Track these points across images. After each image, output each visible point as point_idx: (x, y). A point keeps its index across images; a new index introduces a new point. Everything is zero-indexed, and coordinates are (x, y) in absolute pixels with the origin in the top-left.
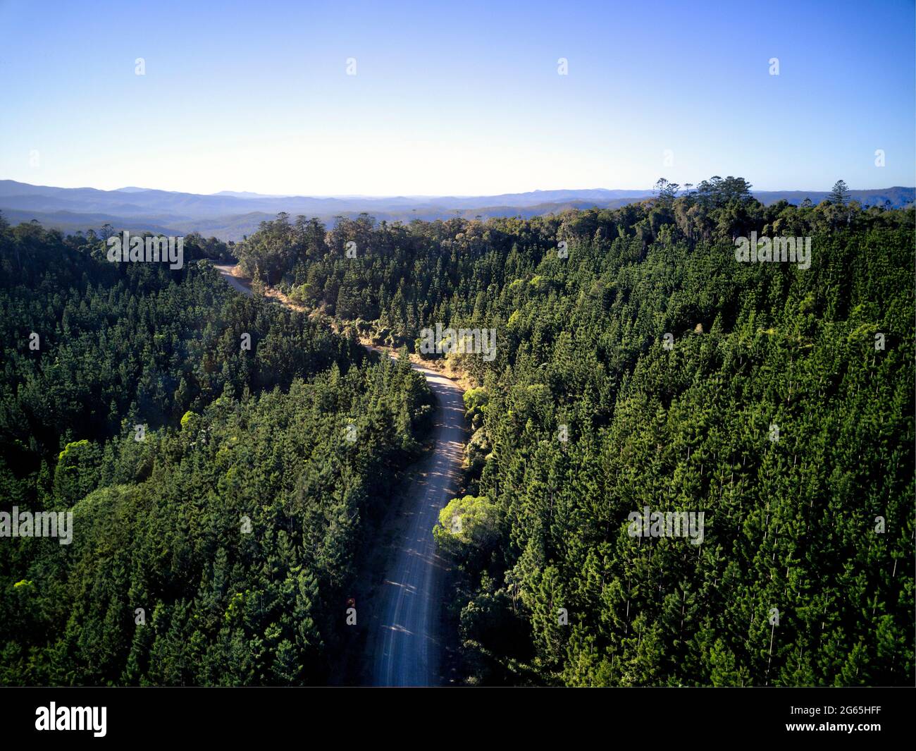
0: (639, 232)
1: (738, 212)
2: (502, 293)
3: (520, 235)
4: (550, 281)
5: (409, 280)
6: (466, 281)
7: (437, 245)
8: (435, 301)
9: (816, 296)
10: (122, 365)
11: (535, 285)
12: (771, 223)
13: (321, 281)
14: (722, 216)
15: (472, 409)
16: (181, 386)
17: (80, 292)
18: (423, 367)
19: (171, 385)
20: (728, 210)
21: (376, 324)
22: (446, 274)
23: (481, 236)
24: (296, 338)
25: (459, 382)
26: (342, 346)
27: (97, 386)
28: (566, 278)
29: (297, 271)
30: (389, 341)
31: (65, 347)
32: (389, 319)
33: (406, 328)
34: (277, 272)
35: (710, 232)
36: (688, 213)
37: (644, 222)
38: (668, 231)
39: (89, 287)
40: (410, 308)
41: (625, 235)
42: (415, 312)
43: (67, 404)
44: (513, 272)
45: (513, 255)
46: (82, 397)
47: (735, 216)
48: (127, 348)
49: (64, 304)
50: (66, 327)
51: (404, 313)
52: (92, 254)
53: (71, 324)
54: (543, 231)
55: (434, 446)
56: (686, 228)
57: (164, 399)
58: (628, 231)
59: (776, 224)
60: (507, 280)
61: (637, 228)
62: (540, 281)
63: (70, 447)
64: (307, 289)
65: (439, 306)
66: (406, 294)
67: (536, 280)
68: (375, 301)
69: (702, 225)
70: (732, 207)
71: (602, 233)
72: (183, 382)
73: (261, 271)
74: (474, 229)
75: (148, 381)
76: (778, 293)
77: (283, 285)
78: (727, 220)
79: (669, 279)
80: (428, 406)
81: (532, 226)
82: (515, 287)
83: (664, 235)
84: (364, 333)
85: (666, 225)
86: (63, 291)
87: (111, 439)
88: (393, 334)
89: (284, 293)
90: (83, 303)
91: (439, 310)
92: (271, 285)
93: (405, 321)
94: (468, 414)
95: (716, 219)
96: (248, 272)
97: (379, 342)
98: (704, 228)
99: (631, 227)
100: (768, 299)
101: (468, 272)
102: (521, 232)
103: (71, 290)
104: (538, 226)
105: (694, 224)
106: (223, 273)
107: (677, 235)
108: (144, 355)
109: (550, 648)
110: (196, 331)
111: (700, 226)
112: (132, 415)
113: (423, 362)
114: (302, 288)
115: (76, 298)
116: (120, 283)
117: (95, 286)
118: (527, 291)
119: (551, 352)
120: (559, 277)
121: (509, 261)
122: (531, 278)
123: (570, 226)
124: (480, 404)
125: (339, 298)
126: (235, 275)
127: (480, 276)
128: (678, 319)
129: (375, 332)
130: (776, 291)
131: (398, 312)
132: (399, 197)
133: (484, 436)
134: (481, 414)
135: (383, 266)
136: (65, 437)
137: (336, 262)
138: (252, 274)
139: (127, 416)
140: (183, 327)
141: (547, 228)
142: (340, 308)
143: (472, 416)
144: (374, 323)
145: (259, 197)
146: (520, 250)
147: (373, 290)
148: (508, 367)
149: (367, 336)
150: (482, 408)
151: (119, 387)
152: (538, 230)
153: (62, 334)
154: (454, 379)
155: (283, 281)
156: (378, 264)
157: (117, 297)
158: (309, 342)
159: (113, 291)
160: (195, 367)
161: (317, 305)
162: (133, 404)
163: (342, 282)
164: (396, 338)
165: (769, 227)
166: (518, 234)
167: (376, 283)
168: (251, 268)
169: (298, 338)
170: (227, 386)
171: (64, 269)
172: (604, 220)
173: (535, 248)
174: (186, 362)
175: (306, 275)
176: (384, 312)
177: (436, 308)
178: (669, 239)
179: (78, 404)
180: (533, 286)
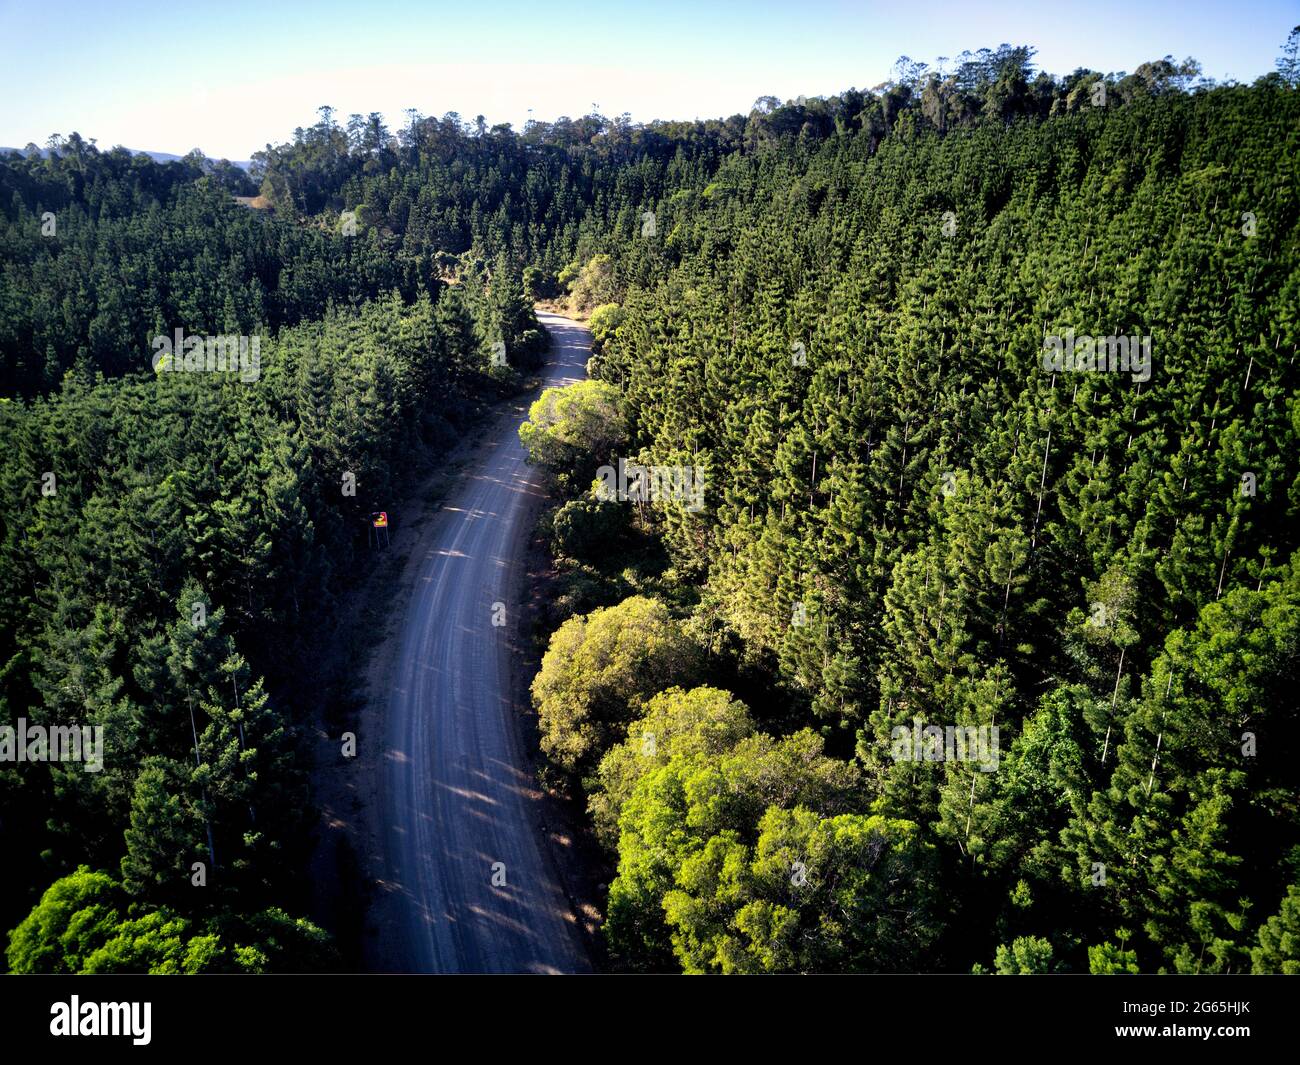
0: (867, 125)
1: (1015, 83)
3: (689, 138)
4: (732, 189)
5: (516, 197)
6: (604, 198)
7: (563, 153)
8: (556, 222)
9: (1128, 166)
11: (708, 195)
12: (1064, 98)
13: (383, 201)
15: (602, 335)
16: (157, 327)
20: (1001, 82)
21: (466, 256)
22: (575, 189)
23: (629, 139)
24: (340, 265)
26: (409, 274)
27: (26, 329)
28: (755, 185)
30: (485, 277)
32: (485, 246)
33: (510, 259)
34: (318, 195)
35: (972, 116)
36: (940, 92)
37: (873, 109)
38: (910, 119)
39: (23, 210)
40: (517, 229)
41: (846, 129)
42: (526, 235)
44: (677, 182)
45: (678, 162)
46: (4, 344)
47: (1011, 91)
51: (507, 237)
52: (32, 172)
54: (724, 133)
55: (541, 383)
56: (937, 115)
58: (849, 123)
59: (1071, 97)
60: (667, 192)
61: (863, 118)
62: (716, 190)
64: (362, 211)
65: (562, 228)
66: (515, 215)
67: (710, 190)
68: (465, 228)
69: (961, 107)
71: (810, 129)
72: (160, 321)
73: (295, 195)
76: (1071, 171)
77: (327, 213)
78: (998, 96)
81: (707, 127)
82: (679, 200)
83: (903, 125)
84: (446, 267)
85: (906, 111)
88: (491, 267)
91: (561, 234)
92: (311, 214)
93: (510, 247)
94: (596, 342)
95: (981, 101)
98: (964, 113)
99: (854, 117)
101: (608, 185)
102: (689, 135)
104: (716, 127)
105: (948, 107)
107: (923, 126)
109: (691, 547)
110: (186, 262)
111: (957, 109)
112: (80, 365)
116: (73, 206)
117: (32, 208)
118: (697, 203)
120: (745, 183)
121: (672, 168)
122: (703, 188)
123: (763, 121)
124: (614, 327)
125: (411, 223)
126: (257, 207)
127: (626, 189)
129: (465, 266)
130: (1067, 168)
131: (499, 235)
134: (615, 338)
135: (478, 179)
137: (407, 177)
140: (166, 256)
141: (729, 131)
142: (412, 238)
143: (601, 342)
144: (462, 255)
146: (688, 157)
147: (462, 210)
149: (451, 271)
150: (618, 331)
151: (59, 328)
152: (715, 134)
155: (327, 208)
156: (470, 177)
158: (359, 269)
163: (415, 201)
165: (1060, 103)
166: (685, 137)
167: (466, 201)
169: (343, 263)
170: (230, 324)
172: (814, 113)
173: (711, 154)
175: (362, 194)
176: (477, 237)
177: (557, 232)
178: (910, 130)
180: (705, 197)
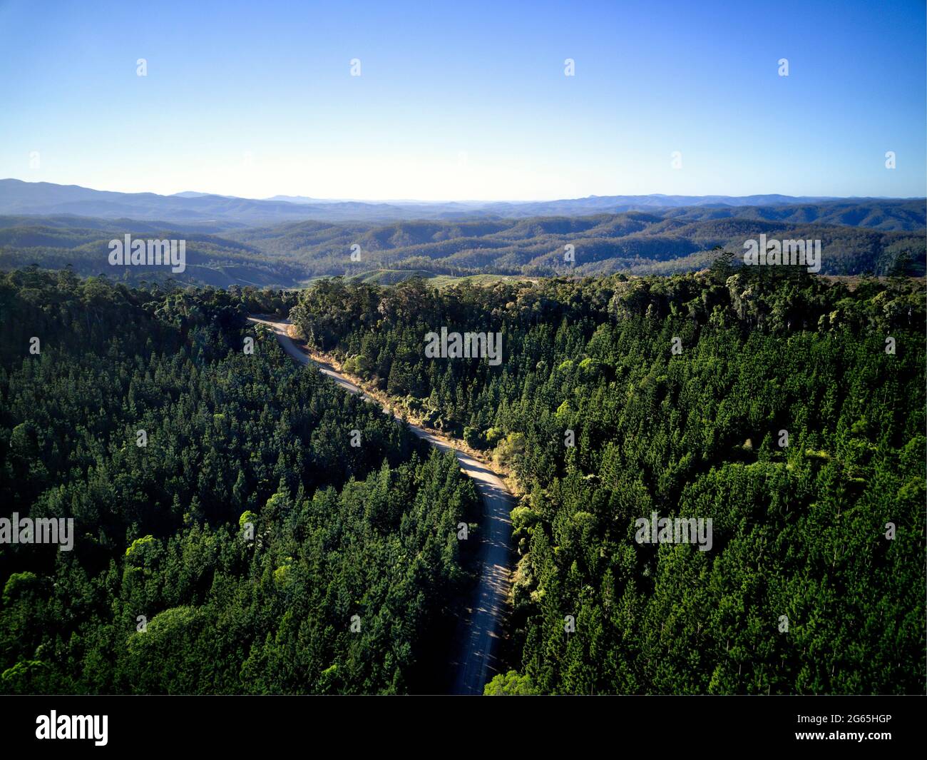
0: (692, 311)
1: (793, 298)
2: (552, 376)
3: (571, 305)
4: (600, 365)
6: (515, 358)
7: (488, 314)
8: (484, 378)
9: (869, 419)
10: (184, 452)
11: (584, 368)
12: (827, 314)
13: (374, 352)
14: (777, 303)
15: (519, 529)
16: (239, 478)
17: (144, 358)
18: (470, 457)
19: (230, 477)
20: (784, 296)
21: (426, 402)
23: (531, 306)
25: (507, 481)
26: (393, 436)
27: (161, 474)
28: (616, 362)
29: (351, 339)
30: (439, 425)
31: (131, 427)
32: (439, 398)
33: (455, 410)
34: (330, 338)
35: (764, 317)
36: (742, 296)
37: (696, 300)
38: (721, 314)
39: (153, 355)
40: (459, 391)
41: (678, 312)
42: (465, 394)
43: (134, 493)
44: (563, 350)
45: (564, 329)
46: (148, 488)
47: (790, 303)
48: (189, 432)
49: (130, 374)
50: (132, 404)
51: (453, 395)
52: (156, 313)
53: (137, 398)
54: (594, 300)
55: (481, 571)
56: (740, 310)
57: (223, 491)
58: (680, 309)
59: (832, 316)
60: (557, 357)
61: (690, 307)
62: (590, 365)
63: (136, 544)
64: (361, 361)
65: (488, 386)
67: (586, 362)
68: (426, 378)
69: (756, 309)
70: (787, 293)
71: (654, 309)
72: (241, 474)
73: (316, 336)
74: (524, 297)
75: (208, 471)
76: (831, 409)
77: (337, 352)
78: (781, 307)
79: (720, 379)
80: (476, 525)
81: (584, 294)
82: (565, 368)
83: (716, 316)
84: (414, 412)
85: (719, 306)
86: (129, 360)
87: (174, 537)
88: (442, 418)
89: (338, 360)
90: (147, 374)
91: (488, 390)
92: (326, 350)
93: (454, 403)
94: (515, 535)
95: (770, 305)
96: (304, 335)
97: (429, 424)
98: (759, 312)
99: (683, 304)
100: (821, 414)
101: (518, 348)
102: (572, 301)
103: (137, 357)
104: (590, 294)
105: (748, 307)
106: (278, 333)
107: (731, 317)
108: (205, 440)
110: (253, 412)
111: (754, 310)
112: (193, 509)
113: (472, 451)
114: (356, 358)
115: (141, 367)
116: (182, 350)
117: (159, 355)
118: (577, 375)
119: (599, 460)
120: (608, 361)
121: (559, 338)
122: (581, 359)
123: (621, 300)
124: (527, 525)
125: (392, 373)
126: (291, 336)
127: (529, 352)
128: (727, 431)
129: (425, 412)
130: (828, 407)
131: (448, 393)
132: (452, 203)
133: (529, 567)
134: (528, 537)
136: (131, 529)
137: (389, 333)
138: (308, 337)
139: (189, 510)
140: (241, 407)
142: (392, 383)
143: (518, 538)
144: (424, 400)
145: (312, 202)
146: (570, 323)
147: (424, 365)
148: (556, 480)
149: (417, 416)
150: (529, 530)
151: (181, 478)
152: (588, 298)
153: (129, 410)
154: (501, 476)
155: (337, 348)
157: (180, 366)
159: (176, 358)
160: (253, 454)
161: (370, 378)
162: (194, 498)
163: (394, 355)
164: (445, 422)
165: (824, 318)
168: (306, 332)
169: (351, 425)
170: (282, 481)
171: (129, 333)
172: (657, 294)
173: (586, 320)
174: (244, 447)
175: (360, 344)
176: (434, 392)
177: (485, 387)
178: (722, 322)
179: (143, 495)
180: (582, 369)
